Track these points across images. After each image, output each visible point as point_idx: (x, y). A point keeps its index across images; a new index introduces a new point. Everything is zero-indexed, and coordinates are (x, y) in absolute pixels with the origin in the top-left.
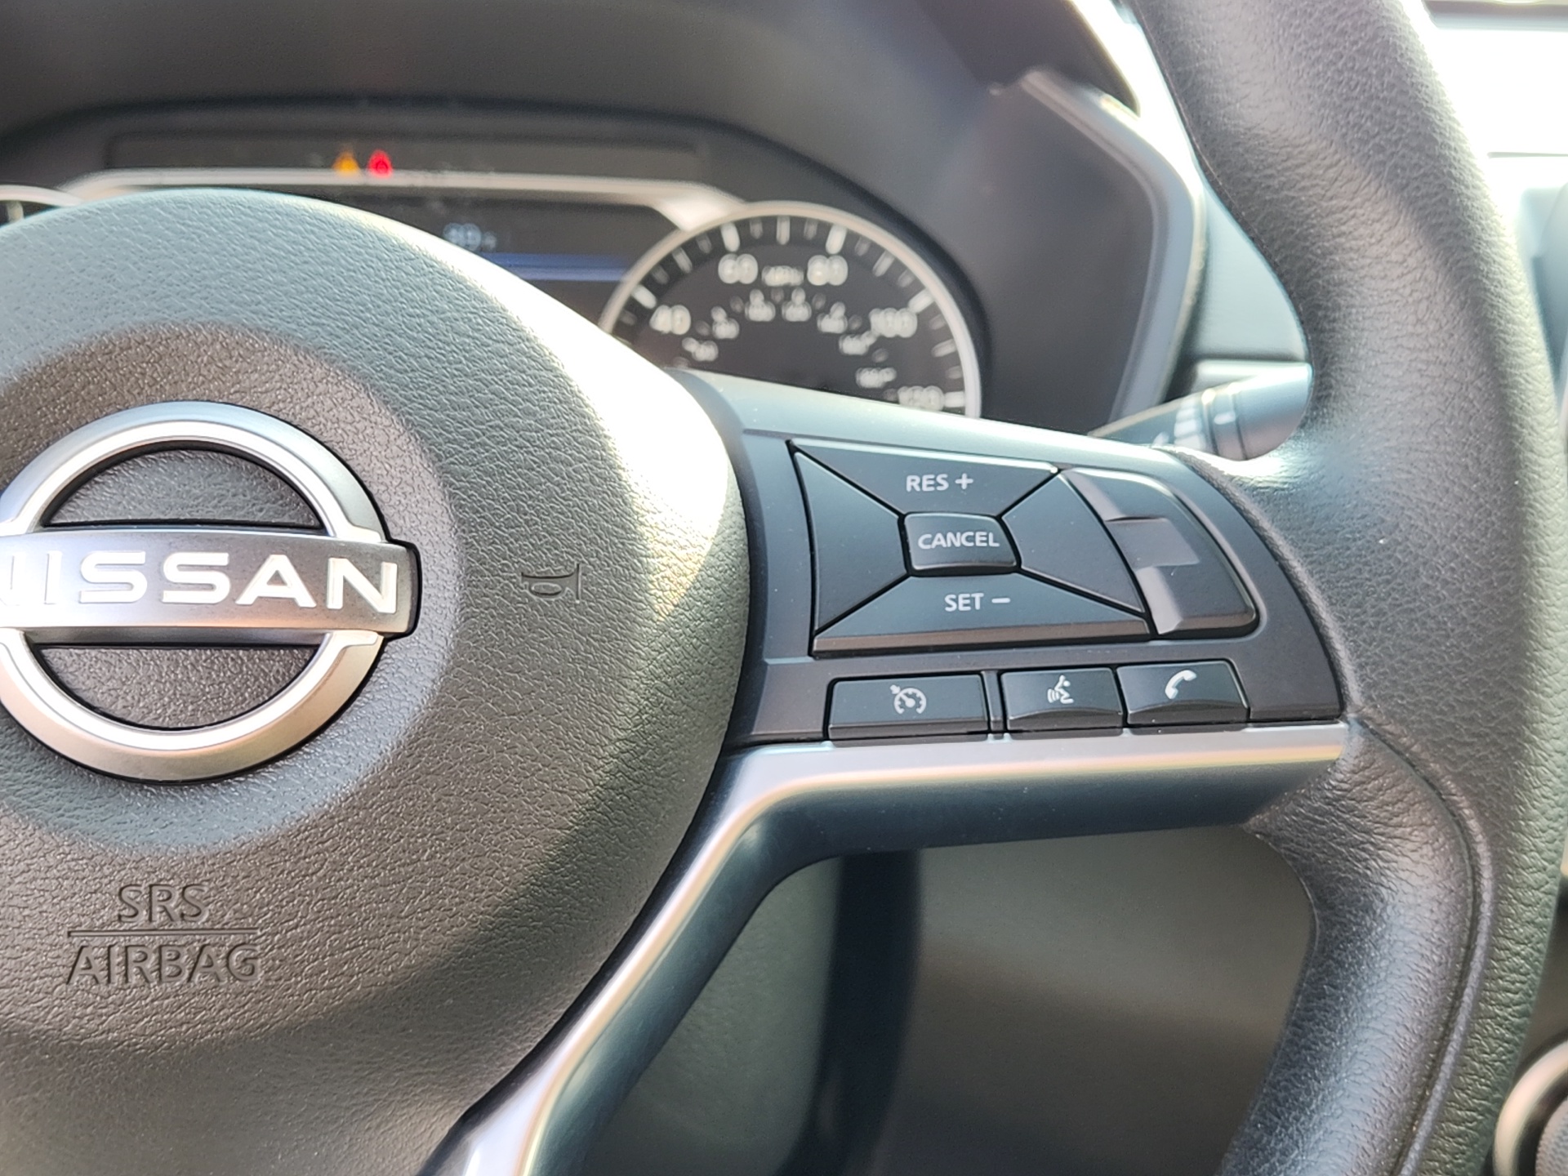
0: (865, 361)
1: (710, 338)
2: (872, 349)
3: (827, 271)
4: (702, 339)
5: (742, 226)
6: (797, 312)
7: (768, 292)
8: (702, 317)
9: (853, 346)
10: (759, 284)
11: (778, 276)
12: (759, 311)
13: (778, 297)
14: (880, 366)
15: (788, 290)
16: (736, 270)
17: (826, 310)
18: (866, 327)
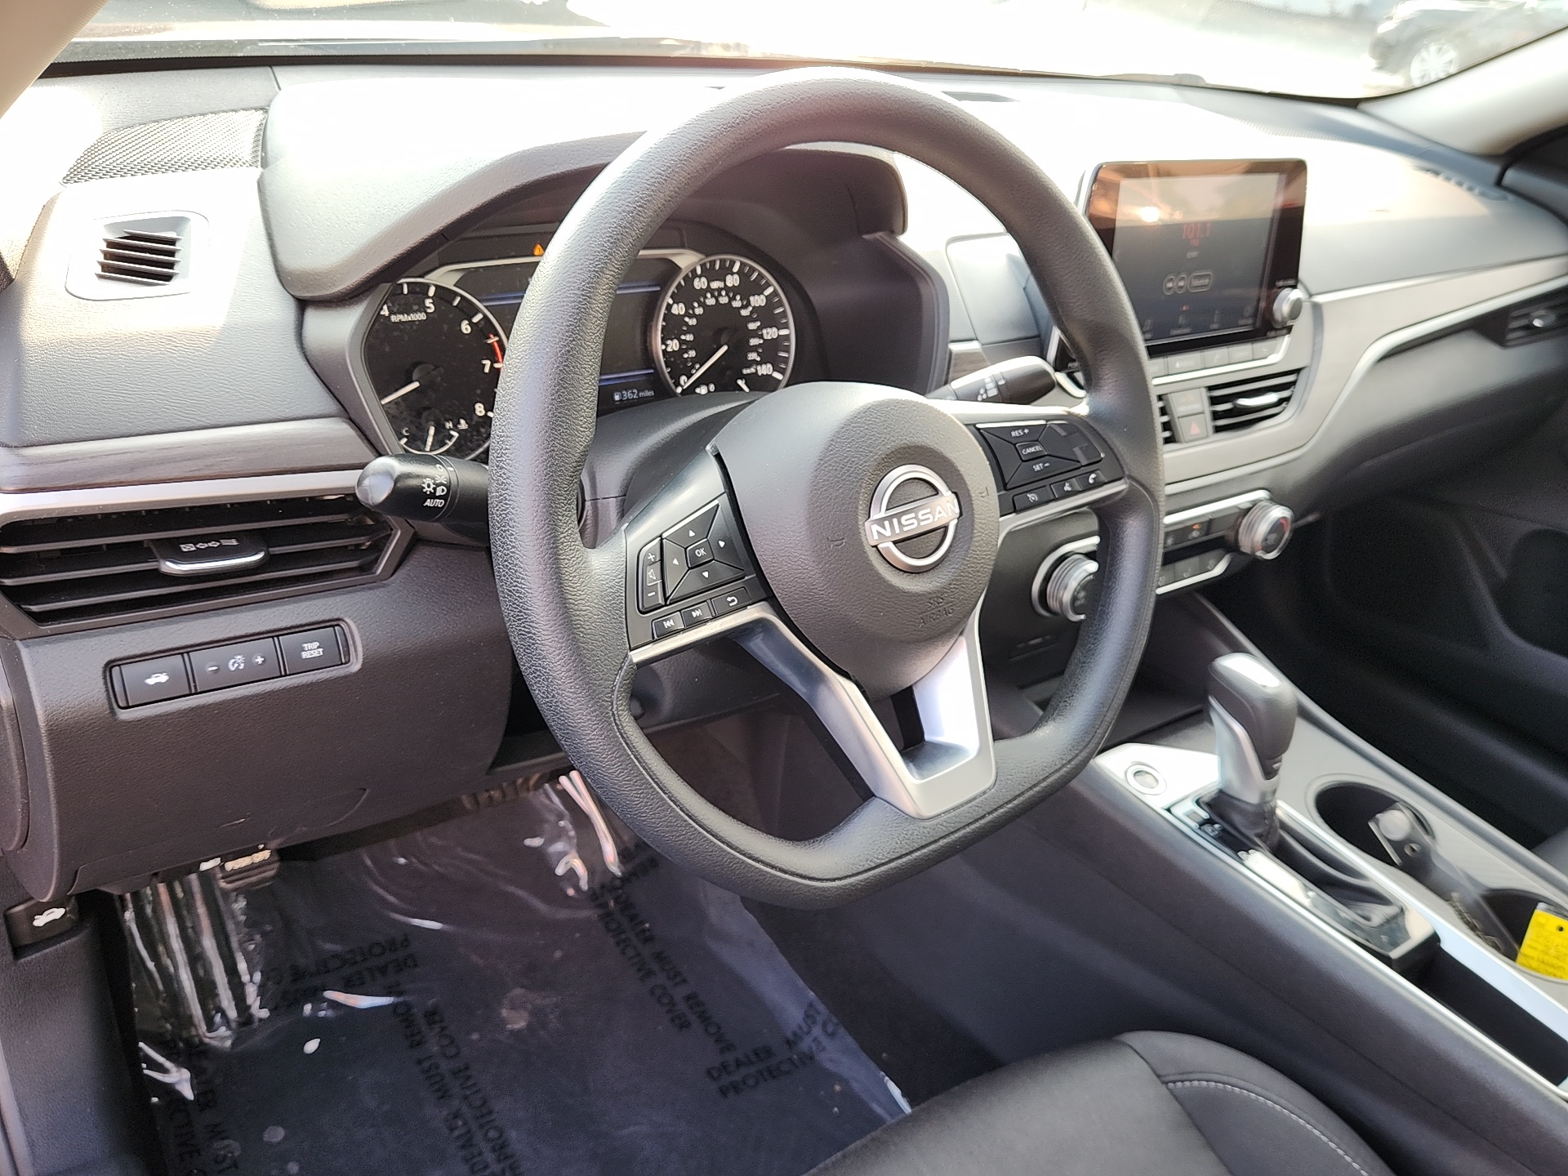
0: (750, 319)
1: (694, 316)
2: (751, 312)
3: (732, 281)
4: (691, 317)
5: (703, 266)
6: (724, 300)
7: (712, 291)
8: (689, 306)
9: (745, 313)
10: (709, 288)
11: (715, 285)
12: (711, 301)
13: (716, 294)
14: (755, 321)
15: (719, 289)
16: (700, 284)
17: (734, 298)
18: (749, 304)
